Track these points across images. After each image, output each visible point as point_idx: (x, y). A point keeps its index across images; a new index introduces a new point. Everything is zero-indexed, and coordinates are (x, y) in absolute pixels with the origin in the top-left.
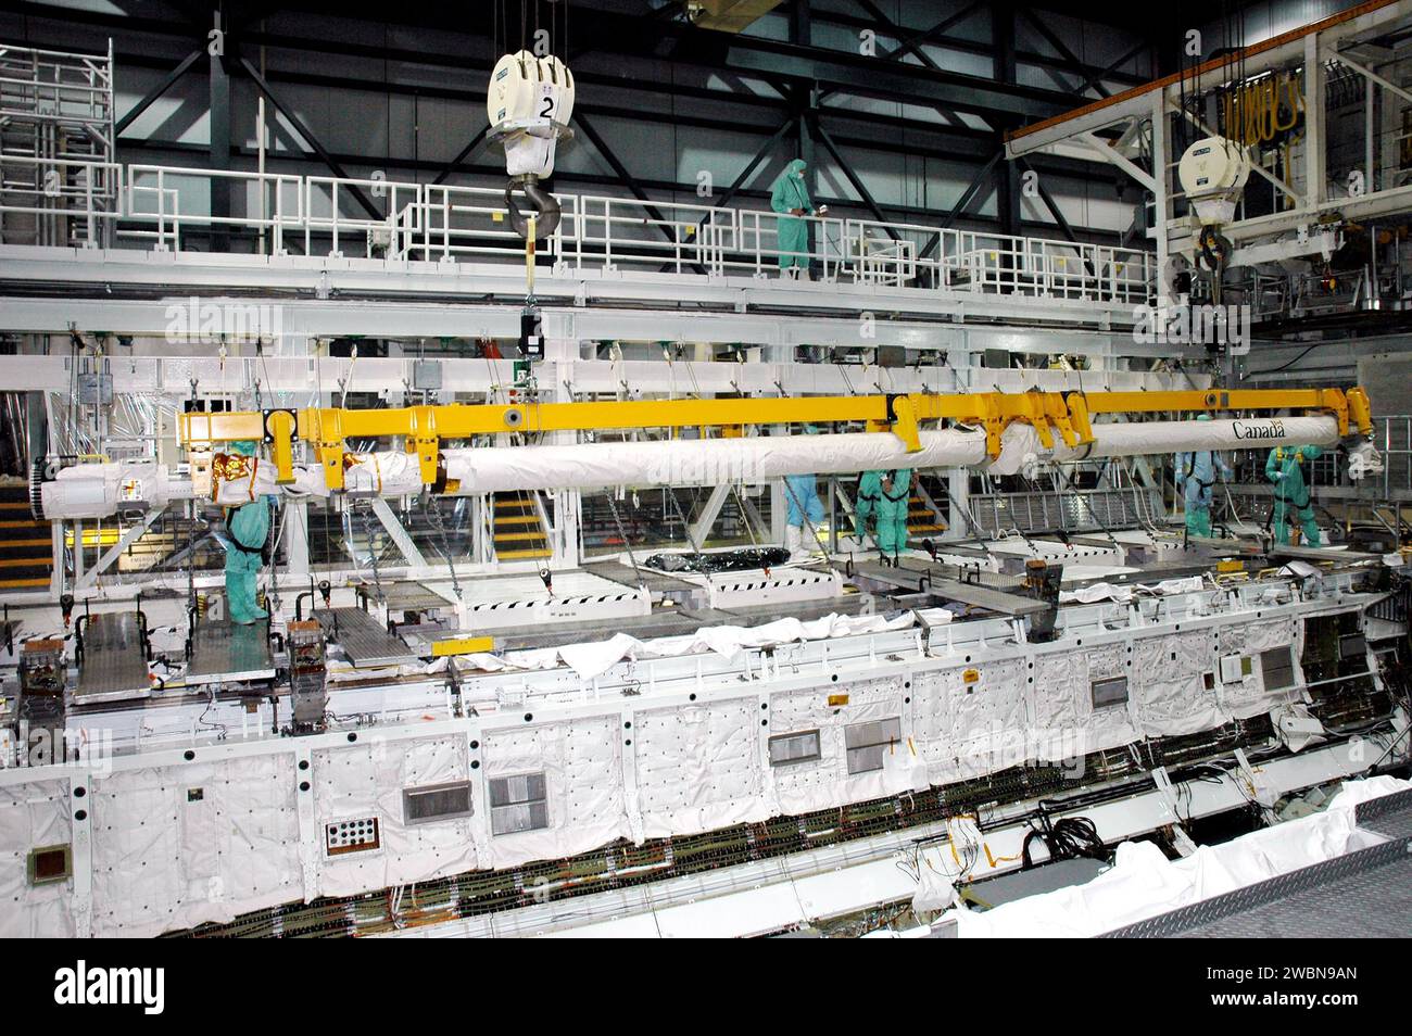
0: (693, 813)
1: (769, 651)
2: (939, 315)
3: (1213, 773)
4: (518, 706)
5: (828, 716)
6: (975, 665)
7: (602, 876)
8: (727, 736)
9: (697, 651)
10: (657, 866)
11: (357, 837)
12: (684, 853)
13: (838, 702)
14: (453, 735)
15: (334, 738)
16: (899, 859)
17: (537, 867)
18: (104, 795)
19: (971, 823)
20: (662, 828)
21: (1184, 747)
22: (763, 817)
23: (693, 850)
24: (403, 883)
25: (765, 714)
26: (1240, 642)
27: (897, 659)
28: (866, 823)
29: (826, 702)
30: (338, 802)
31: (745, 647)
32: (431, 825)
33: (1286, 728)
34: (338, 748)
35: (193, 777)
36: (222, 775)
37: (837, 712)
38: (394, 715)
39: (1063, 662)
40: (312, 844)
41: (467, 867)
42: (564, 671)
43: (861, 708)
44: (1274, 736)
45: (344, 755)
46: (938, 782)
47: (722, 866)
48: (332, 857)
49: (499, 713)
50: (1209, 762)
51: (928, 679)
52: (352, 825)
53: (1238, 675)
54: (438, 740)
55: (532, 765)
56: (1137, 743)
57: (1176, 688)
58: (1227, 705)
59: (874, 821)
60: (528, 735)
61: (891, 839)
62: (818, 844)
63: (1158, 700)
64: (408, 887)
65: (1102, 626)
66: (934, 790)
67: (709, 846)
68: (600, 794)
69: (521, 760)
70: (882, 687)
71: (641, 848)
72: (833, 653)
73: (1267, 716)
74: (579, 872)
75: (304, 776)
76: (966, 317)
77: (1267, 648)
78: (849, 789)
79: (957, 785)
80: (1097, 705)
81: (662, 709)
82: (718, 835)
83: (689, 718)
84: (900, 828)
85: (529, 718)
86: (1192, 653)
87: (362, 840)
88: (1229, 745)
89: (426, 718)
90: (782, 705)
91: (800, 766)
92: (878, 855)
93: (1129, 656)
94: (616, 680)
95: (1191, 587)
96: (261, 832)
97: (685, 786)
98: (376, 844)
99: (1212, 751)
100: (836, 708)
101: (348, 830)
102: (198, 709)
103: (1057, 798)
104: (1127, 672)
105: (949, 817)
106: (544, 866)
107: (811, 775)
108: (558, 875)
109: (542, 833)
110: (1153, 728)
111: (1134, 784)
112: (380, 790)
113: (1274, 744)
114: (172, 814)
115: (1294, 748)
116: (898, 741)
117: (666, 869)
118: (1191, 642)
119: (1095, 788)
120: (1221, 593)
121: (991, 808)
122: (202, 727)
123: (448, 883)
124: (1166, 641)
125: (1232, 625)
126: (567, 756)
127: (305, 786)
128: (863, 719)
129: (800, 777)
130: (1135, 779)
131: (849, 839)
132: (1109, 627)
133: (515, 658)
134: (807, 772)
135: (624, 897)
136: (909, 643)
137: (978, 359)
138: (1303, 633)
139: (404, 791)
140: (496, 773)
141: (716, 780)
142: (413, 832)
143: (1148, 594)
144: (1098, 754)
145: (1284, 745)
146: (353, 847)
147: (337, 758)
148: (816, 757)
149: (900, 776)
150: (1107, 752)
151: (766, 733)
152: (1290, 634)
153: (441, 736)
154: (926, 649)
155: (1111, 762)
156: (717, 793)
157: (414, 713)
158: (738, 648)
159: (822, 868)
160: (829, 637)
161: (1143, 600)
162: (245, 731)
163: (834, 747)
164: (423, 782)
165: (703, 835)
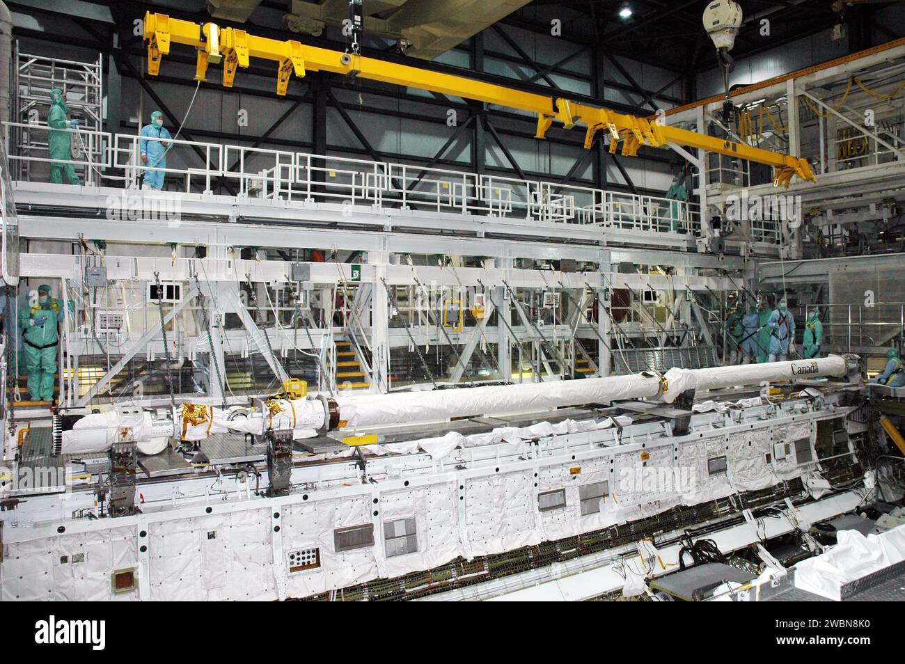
0: (498, 540)
1: (536, 441)
2: (592, 241)
3: (775, 512)
4: (397, 477)
5: (569, 481)
6: (647, 449)
7: (450, 580)
8: (515, 494)
9: (496, 442)
10: (480, 573)
11: (306, 560)
12: (494, 565)
13: (576, 471)
14: (363, 495)
15: (294, 498)
16: (612, 566)
17: (413, 576)
18: (156, 536)
19: (650, 543)
20: (481, 550)
21: (757, 497)
22: (537, 542)
23: (500, 563)
24: (336, 588)
25: (536, 480)
26: (783, 435)
27: (605, 446)
28: (593, 544)
29: (569, 472)
30: (296, 538)
31: (523, 439)
32: (350, 551)
33: (810, 485)
34: (296, 504)
35: (211, 523)
36: (228, 523)
37: (574, 478)
38: (326, 483)
39: (692, 448)
40: (281, 565)
41: (372, 577)
42: (422, 455)
43: (589, 475)
44: (805, 490)
45: (300, 508)
46: (630, 519)
47: (516, 572)
48: (293, 573)
49: (388, 482)
50: (772, 506)
51: (622, 458)
52: (303, 553)
53: (783, 455)
54: (353, 498)
55: (408, 513)
56: (733, 495)
57: (751, 462)
58: (779, 472)
59: (597, 543)
60: (406, 494)
61: (607, 554)
62: (568, 558)
63: (743, 470)
64: (339, 591)
65: (711, 426)
66: (629, 524)
67: (508, 560)
68: (446, 529)
69: (402, 510)
70: (598, 463)
71: (471, 563)
72: (571, 443)
73: (799, 478)
74: (436, 578)
75: (277, 522)
76: (608, 242)
77: (798, 438)
78: (582, 524)
79: (640, 521)
80: (711, 473)
81: (480, 478)
82: (513, 554)
83: (496, 483)
84: (611, 547)
85: (407, 483)
86: (759, 442)
87: (309, 562)
88: (781, 496)
89: (345, 485)
90: (545, 474)
91: (555, 511)
92: (600, 564)
93: (727, 444)
94: (452, 460)
95: (756, 403)
96: (251, 558)
97: (493, 523)
98: (318, 564)
99: (772, 499)
100: (574, 475)
101: (301, 556)
102: (210, 481)
103: (693, 528)
104: (726, 453)
105: (638, 540)
106: (416, 575)
107: (560, 516)
108: (424, 581)
109: (414, 555)
110: (741, 486)
111: (732, 519)
112: (321, 530)
113: (805, 495)
114: (198, 547)
115: (816, 496)
116: (608, 495)
117: (485, 575)
118: (759, 435)
119: (713, 522)
120: (773, 406)
121: (660, 534)
122: (212, 492)
123: (362, 587)
124: (746, 435)
125: (779, 425)
126: (427, 507)
127: (277, 529)
128: (589, 482)
129: (555, 517)
130: (734, 516)
131: (584, 554)
132: (715, 427)
133: (392, 447)
134: (558, 515)
135: (462, 593)
136: (610, 437)
137: (616, 268)
138: (816, 430)
139: (335, 531)
140: (388, 518)
141: (509, 520)
142: (340, 556)
143: (734, 407)
144: (713, 502)
145: (810, 496)
146: (304, 567)
147: (296, 510)
148: (563, 505)
149: (609, 516)
150: (718, 500)
151: (537, 491)
152: (809, 431)
153: (355, 496)
154: (620, 440)
155: (720, 506)
156: (510, 529)
157: (338, 482)
158: (519, 440)
159: (571, 572)
160: (568, 433)
161: (732, 411)
162: (240, 494)
163: (573, 499)
164: (345, 525)
165: (504, 554)
